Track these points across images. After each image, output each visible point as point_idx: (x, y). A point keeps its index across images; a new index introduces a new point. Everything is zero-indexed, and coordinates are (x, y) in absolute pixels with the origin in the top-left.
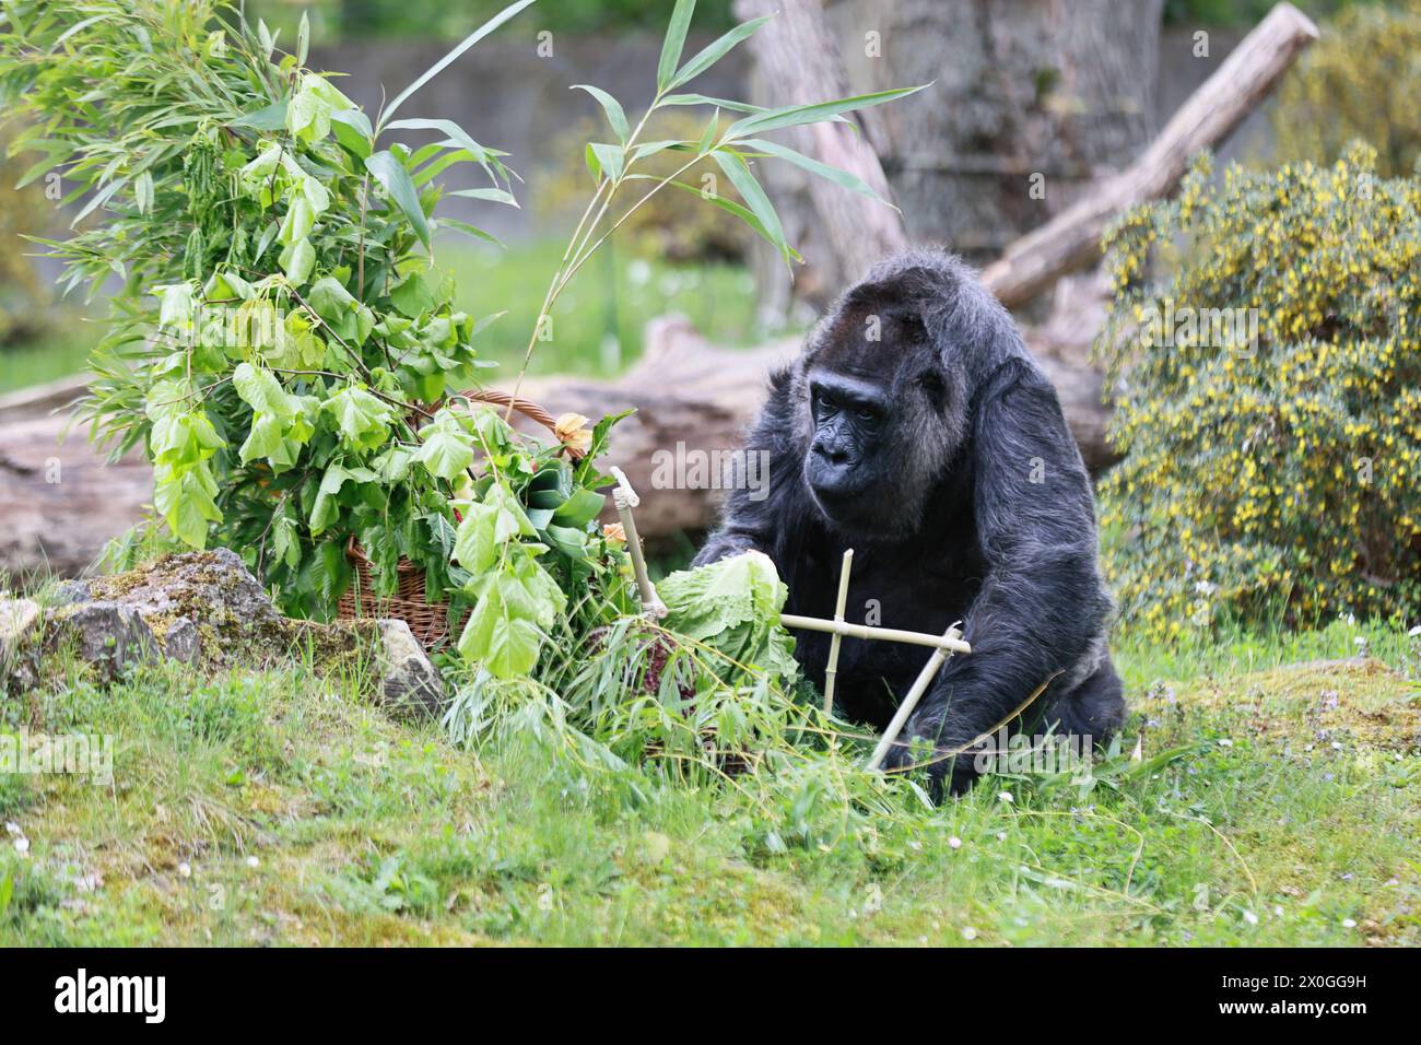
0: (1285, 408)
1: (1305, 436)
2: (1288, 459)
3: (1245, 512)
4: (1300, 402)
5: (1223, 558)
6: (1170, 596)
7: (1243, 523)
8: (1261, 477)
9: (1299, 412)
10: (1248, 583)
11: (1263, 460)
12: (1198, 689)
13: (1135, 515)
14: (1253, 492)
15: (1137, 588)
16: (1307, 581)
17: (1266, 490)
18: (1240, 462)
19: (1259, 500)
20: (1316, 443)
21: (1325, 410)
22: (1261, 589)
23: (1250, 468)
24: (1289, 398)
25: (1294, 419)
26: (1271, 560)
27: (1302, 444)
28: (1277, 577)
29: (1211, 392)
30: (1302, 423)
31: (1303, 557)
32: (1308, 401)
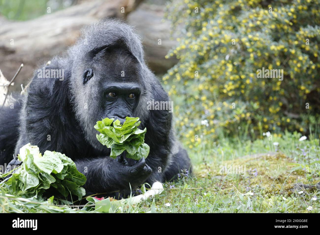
0: (244, 39)
1: (254, 51)
2: (247, 63)
3: (229, 87)
4: (250, 36)
5: (219, 109)
6: (196, 127)
7: (228, 92)
8: (235, 71)
9: (250, 41)
10: (231, 119)
11: (235, 63)
12: (202, 169)
13: (182, 91)
14: (232, 78)
15: (182, 124)
16: (258, 117)
17: (237, 77)
18: (225, 65)
19: (235, 81)
20: (259, 54)
21: (262, 39)
22: (236, 122)
23: (230, 67)
24: (246, 35)
25: (248, 44)
26: (240, 109)
27: (252, 55)
28: (243, 116)
29: (211, 34)
30: (252, 45)
31: (256, 106)
32: (254, 36)
